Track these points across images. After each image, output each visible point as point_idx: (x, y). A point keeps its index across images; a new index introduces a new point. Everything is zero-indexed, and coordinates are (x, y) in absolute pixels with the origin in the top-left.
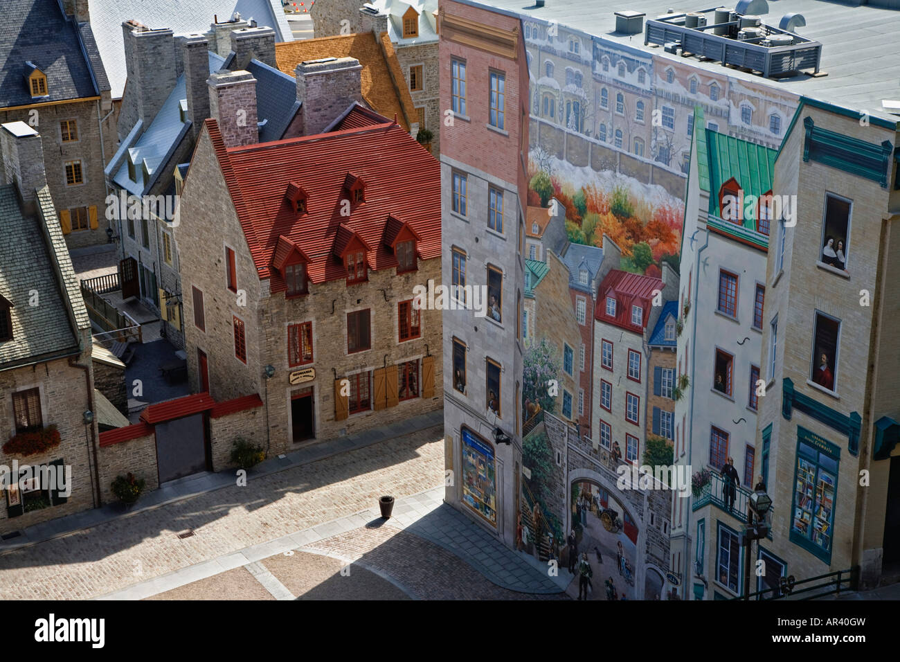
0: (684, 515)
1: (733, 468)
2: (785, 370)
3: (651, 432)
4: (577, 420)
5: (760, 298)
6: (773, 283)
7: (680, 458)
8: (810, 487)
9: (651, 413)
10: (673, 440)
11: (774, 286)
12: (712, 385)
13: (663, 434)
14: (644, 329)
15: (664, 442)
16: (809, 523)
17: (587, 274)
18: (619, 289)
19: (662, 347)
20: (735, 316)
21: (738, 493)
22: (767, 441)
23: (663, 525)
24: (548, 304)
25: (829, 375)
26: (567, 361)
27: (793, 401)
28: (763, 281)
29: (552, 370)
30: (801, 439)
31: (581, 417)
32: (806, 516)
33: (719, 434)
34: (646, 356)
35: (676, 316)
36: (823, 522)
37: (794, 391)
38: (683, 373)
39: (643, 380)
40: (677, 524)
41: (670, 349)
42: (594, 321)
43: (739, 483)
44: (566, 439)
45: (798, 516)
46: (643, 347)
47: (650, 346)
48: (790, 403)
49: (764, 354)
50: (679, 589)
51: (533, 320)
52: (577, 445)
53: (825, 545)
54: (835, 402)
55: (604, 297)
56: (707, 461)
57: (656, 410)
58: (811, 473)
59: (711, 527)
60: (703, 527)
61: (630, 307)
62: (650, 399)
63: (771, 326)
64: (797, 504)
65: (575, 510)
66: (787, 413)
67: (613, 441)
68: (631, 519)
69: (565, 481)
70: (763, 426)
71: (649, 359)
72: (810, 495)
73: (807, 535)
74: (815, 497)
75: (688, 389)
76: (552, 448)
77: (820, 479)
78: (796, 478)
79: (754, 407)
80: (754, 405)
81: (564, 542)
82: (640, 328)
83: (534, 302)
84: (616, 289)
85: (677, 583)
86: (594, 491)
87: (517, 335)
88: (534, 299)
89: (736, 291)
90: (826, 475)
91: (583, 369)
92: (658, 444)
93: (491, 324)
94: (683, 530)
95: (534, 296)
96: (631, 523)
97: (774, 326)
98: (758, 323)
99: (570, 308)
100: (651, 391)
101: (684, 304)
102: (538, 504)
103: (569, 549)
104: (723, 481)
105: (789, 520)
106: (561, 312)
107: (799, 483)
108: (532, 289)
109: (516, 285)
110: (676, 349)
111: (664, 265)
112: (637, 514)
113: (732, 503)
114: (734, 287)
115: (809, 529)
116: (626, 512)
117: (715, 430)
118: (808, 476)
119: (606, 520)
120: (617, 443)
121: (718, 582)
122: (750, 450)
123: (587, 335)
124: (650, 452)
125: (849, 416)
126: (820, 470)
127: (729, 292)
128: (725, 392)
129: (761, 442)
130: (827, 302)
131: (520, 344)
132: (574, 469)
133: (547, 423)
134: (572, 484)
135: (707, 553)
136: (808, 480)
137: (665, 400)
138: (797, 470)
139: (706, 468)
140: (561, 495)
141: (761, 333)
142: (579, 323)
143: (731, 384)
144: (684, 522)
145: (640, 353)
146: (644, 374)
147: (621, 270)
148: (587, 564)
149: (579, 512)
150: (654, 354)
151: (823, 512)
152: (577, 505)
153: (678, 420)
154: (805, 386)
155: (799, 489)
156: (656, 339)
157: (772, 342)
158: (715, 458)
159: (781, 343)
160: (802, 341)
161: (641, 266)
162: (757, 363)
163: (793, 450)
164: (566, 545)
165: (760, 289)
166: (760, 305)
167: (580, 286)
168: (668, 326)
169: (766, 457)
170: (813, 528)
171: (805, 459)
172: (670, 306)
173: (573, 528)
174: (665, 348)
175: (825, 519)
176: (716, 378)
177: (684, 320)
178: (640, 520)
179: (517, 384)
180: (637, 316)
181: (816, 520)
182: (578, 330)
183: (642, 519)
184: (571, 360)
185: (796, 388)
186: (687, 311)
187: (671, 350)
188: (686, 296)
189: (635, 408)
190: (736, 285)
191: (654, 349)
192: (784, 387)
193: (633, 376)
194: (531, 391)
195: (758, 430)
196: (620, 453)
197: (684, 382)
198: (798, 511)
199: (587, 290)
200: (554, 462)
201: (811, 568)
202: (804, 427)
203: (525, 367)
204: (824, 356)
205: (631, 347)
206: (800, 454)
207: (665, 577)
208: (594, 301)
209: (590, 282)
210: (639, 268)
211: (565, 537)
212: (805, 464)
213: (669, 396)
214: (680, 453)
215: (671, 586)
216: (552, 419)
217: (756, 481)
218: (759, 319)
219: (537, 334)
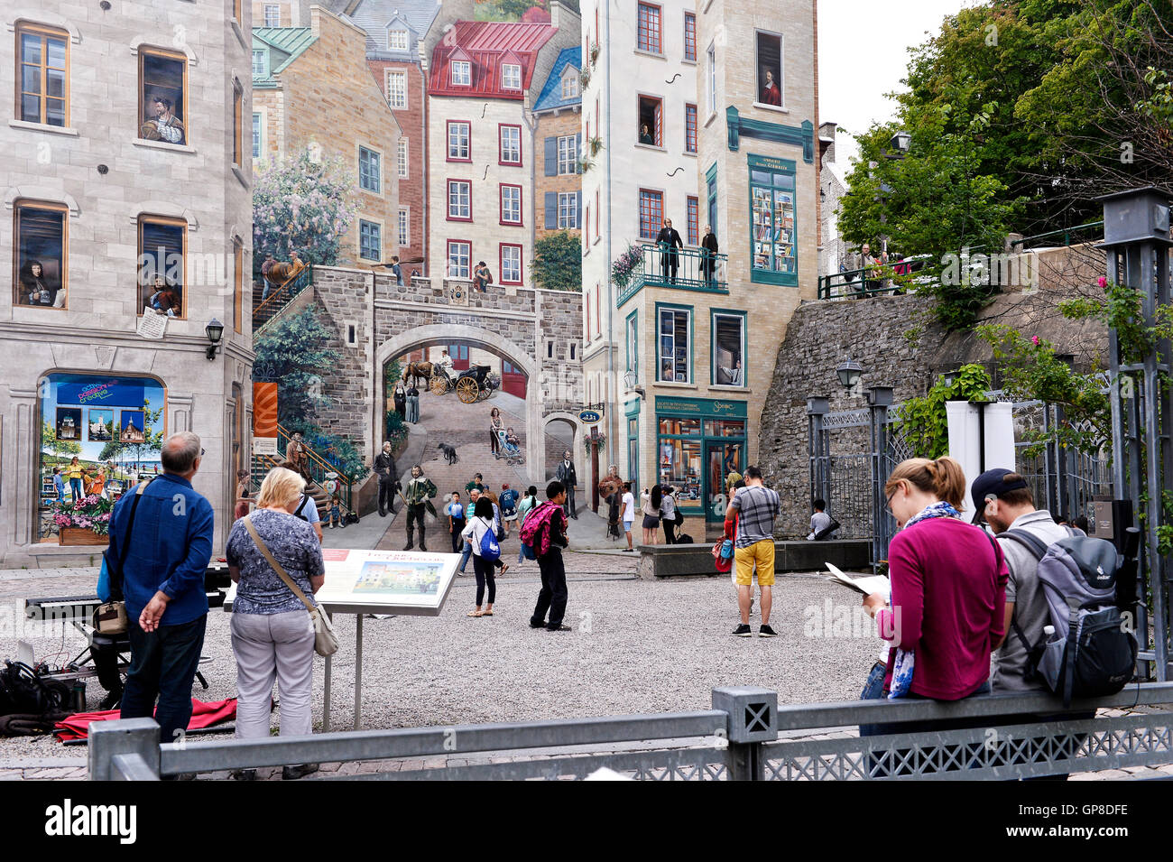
0: (604, 320)
1: (672, 230)
2: (727, 98)
3: (543, 229)
4: (395, 259)
5: (691, 27)
6: (704, 9)
7: (591, 246)
8: (767, 214)
9: (541, 203)
10: (579, 228)
11: (706, 12)
12: (636, 138)
13: (563, 224)
14: (526, 92)
15: (564, 237)
16: (770, 254)
17: (406, 35)
18: (474, 46)
19: (556, 111)
20: (660, 52)
21: (681, 258)
22: (712, 183)
23: (569, 349)
24: (316, 91)
25: (775, 91)
26: (366, 171)
27: (740, 129)
28: (692, 9)
29: (329, 195)
30: (752, 167)
31: (403, 251)
32: (766, 247)
33: (651, 195)
34: (530, 128)
35: (579, 65)
36: (785, 245)
37: (740, 119)
38: (592, 135)
39: (527, 161)
40: (594, 334)
41: (571, 109)
42: (426, 100)
43: (681, 246)
44: (369, 298)
45: (757, 251)
46: (524, 117)
47: (536, 114)
48: (736, 132)
49: (700, 87)
50: (601, 425)
51: (281, 123)
52: (396, 297)
53: (790, 269)
54: (785, 117)
55: (445, 62)
56: (637, 235)
57: (551, 196)
58: (767, 199)
59: (647, 316)
60: (634, 323)
61: (497, 67)
62: (538, 184)
63: (708, 55)
64: (755, 238)
65: (391, 404)
66: (733, 144)
67: (476, 263)
68: (515, 365)
69: (368, 367)
70: (706, 167)
71: (534, 132)
72: (767, 223)
73: (769, 268)
74: (774, 222)
75: (602, 153)
76: (333, 324)
77: (777, 202)
78: (752, 210)
79: (693, 151)
80: (693, 147)
81: (368, 469)
82: (519, 92)
83: (279, 94)
84: (469, 48)
85: (598, 417)
86: (437, 356)
87: (236, 157)
88: (280, 89)
89: (660, 24)
90: (783, 194)
91: (406, 176)
92: (554, 242)
93: (154, 152)
94: (605, 339)
95: (280, 85)
96: (516, 371)
97: (711, 54)
98: (690, 54)
99: (373, 90)
100: (541, 173)
101: (590, 47)
102: (297, 436)
103: (379, 477)
104: (660, 251)
105: (749, 259)
106: (351, 99)
107: (755, 215)
108: (272, 73)
109: (227, 75)
110: (580, 108)
111: (554, 5)
112: (524, 353)
113: (674, 272)
114: (656, 20)
115: (770, 260)
116: (505, 358)
117: (645, 192)
118: (764, 203)
119: (467, 388)
120: (483, 264)
121: (661, 382)
122: (692, 200)
123: (415, 123)
124: (542, 257)
125: (800, 126)
126: (776, 192)
127: (651, 26)
128: (653, 144)
129: (706, 186)
130: (766, 19)
131: (243, 171)
132: (388, 338)
133: (321, 285)
134: (385, 366)
135: (642, 353)
136: (764, 209)
137: (566, 177)
138: (751, 202)
139: (636, 244)
140: (361, 392)
141: (695, 65)
142: (395, 108)
143: (661, 132)
144: (604, 330)
145: (520, 126)
146: (527, 153)
147: (477, 20)
148: (422, 480)
149: (400, 407)
150: (543, 122)
151: (784, 235)
152: (397, 395)
153: (588, 198)
154: (752, 110)
155: (756, 221)
156: (546, 101)
157: (710, 70)
158: (646, 227)
159: (720, 70)
160: (744, 63)
161: (513, 11)
162: (693, 100)
163: (746, 182)
164: (372, 473)
165: (690, 17)
166: (691, 35)
167: (391, 53)
168: (566, 81)
169: (713, 202)
170: (775, 256)
171: (759, 186)
172: (570, 55)
173: (386, 437)
174: (560, 111)
175: (786, 242)
176: (641, 129)
177: (592, 68)
178: (531, 359)
179: (237, 243)
180: (511, 77)
181: (777, 246)
182: (392, 120)
183: (534, 357)
184: (377, 169)
185: (742, 115)
186: (595, 56)
187: (573, 110)
188: (593, 38)
189: (515, 203)
190: (660, 17)
191: (543, 115)
192: (728, 117)
193: (508, 160)
194: (278, 244)
195: (700, 174)
196: (490, 277)
197: (596, 146)
198: (757, 245)
199: (410, 58)
200: (340, 345)
201: (776, 302)
202: (755, 153)
203: (257, 207)
204: (769, 74)
205: (501, 122)
206: (753, 183)
207: (576, 419)
208: (424, 72)
209: (414, 45)
210: (511, 14)
211: (369, 461)
212: (760, 191)
213: (572, 171)
214: (593, 239)
215: (589, 426)
216: (331, 274)
217: (703, 234)
218: (692, 50)
219: (290, 147)
